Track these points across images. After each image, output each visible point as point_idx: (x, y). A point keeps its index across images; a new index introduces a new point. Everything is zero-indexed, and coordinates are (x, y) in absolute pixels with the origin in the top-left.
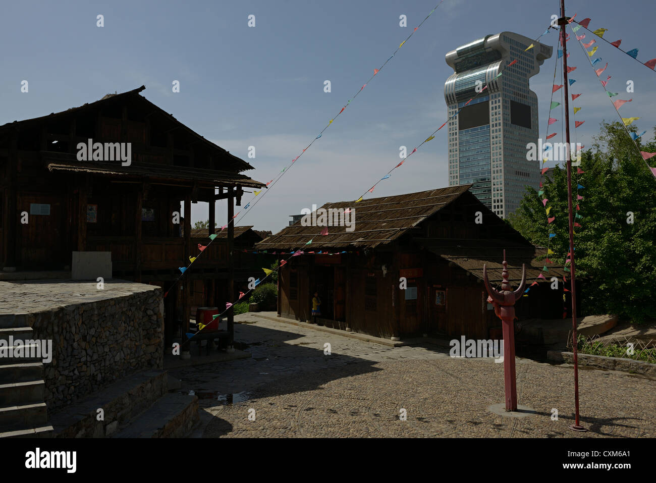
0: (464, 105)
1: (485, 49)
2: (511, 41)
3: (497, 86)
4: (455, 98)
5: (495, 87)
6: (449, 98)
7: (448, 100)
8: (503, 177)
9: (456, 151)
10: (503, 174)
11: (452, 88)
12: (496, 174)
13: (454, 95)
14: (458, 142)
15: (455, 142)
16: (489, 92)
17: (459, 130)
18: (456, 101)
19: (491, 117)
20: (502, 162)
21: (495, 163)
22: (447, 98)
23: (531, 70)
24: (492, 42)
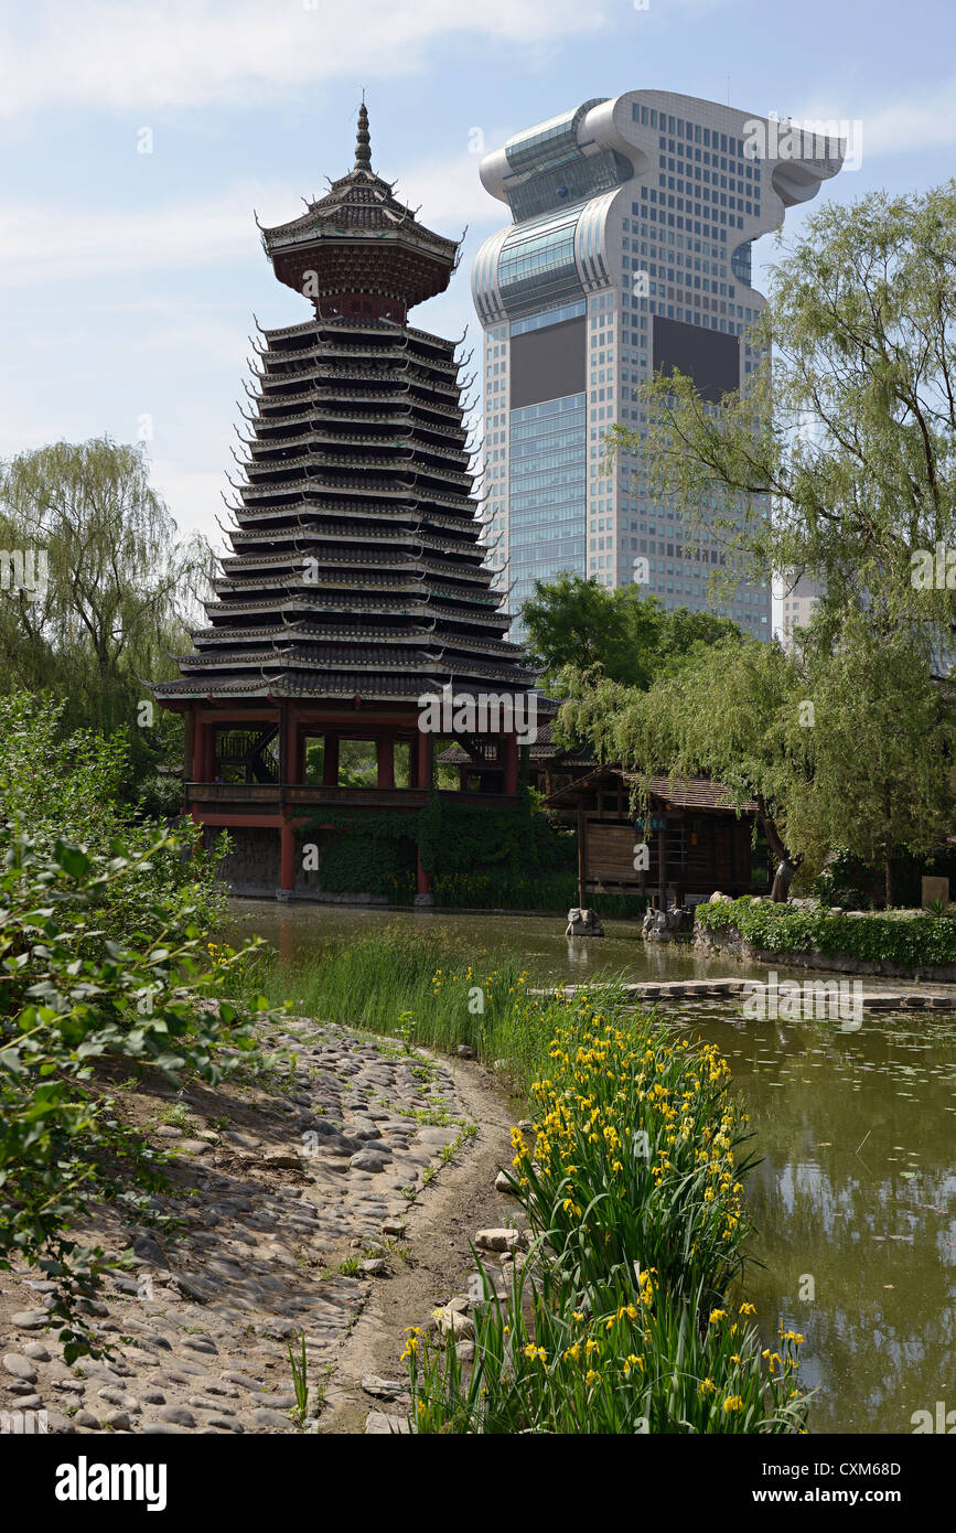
0: (524, 327)
1: (579, 147)
2: (665, 121)
3: (603, 270)
4: (501, 306)
5: (600, 274)
6: (484, 303)
7: (482, 310)
8: (614, 563)
9: (503, 475)
10: (614, 552)
11: (491, 272)
12: (598, 553)
13: (498, 297)
14: (506, 445)
15: (500, 446)
16: (586, 288)
17: (512, 407)
18: (504, 314)
19: (590, 370)
20: (614, 514)
21: (597, 516)
22: (480, 304)
23: (748, 220)
24: (599, 126)
